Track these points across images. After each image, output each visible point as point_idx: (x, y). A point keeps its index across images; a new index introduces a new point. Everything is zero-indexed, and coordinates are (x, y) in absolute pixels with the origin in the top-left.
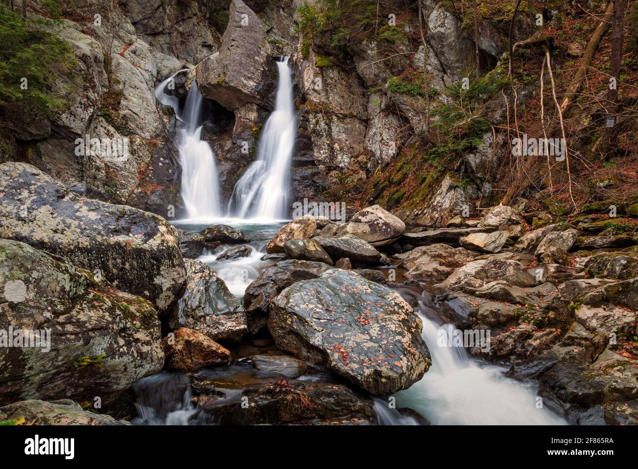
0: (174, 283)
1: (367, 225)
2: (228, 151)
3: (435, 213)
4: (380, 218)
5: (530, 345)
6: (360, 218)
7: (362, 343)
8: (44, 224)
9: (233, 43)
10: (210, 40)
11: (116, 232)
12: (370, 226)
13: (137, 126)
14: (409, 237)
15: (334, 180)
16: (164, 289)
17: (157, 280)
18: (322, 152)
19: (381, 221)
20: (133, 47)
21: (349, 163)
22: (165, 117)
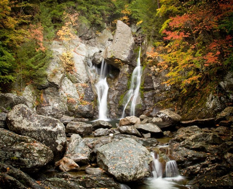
0: (62, 142)
1: (161, 118)
2: (117, 86)
3: (207, 111)
4: (166, 115)
5: (206, 170)
6: (158, 115)
7: (121, 164)
8: (25, 124)
9: (117, 40)
10: (111, 38)
11: (44, 125)
12: (162, 119)
13: (79, 79)
14: (182, 123)
15: (164, 96)
16: (59, 144)
17: (57, 141)
18: (157, 84)
19: (167, 116)
20: (78, 47)
21: (171, 88)
22: (92, 73)
